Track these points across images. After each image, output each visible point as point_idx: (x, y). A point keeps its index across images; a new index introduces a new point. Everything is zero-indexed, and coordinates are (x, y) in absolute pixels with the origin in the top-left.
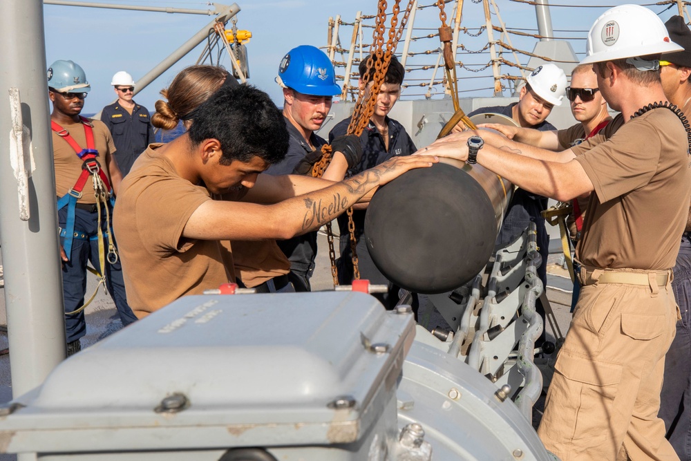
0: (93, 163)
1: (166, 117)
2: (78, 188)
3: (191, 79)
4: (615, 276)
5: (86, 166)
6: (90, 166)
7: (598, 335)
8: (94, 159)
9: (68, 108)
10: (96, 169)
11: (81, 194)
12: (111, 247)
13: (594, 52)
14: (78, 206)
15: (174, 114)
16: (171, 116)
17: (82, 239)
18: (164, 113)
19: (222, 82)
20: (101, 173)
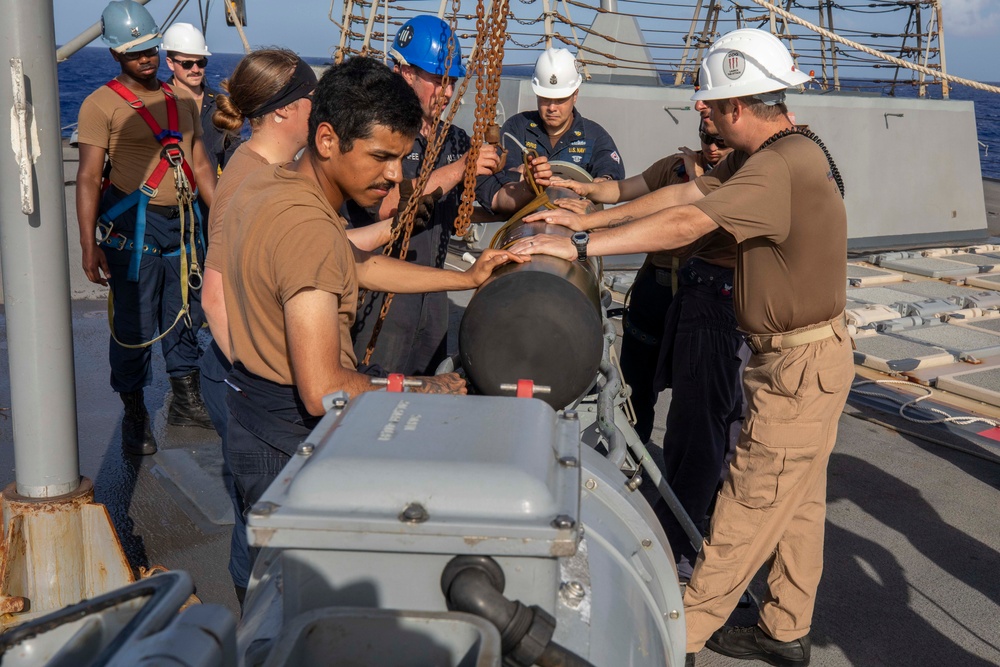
0: (175, 150)
1: (230, 116)
2: (153, 184)
3: (257, 66)
4: (799, 338)
5: (165, 153)
6: (172, 155)
7: (794, 398)
8: (176, 146)
9: (136, 72)
10: (179, 159)
11: (156, 192)
12: (194, 267)
13: (713, 86)
14: (151, 208)
15: (237, 111)
16: (236, 114)
17: (155, 255)
18: (227, 110)
19: (293, 70)
20: (185, 166)
